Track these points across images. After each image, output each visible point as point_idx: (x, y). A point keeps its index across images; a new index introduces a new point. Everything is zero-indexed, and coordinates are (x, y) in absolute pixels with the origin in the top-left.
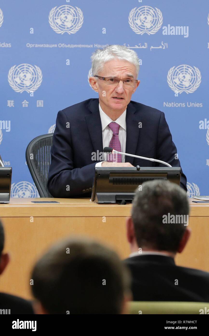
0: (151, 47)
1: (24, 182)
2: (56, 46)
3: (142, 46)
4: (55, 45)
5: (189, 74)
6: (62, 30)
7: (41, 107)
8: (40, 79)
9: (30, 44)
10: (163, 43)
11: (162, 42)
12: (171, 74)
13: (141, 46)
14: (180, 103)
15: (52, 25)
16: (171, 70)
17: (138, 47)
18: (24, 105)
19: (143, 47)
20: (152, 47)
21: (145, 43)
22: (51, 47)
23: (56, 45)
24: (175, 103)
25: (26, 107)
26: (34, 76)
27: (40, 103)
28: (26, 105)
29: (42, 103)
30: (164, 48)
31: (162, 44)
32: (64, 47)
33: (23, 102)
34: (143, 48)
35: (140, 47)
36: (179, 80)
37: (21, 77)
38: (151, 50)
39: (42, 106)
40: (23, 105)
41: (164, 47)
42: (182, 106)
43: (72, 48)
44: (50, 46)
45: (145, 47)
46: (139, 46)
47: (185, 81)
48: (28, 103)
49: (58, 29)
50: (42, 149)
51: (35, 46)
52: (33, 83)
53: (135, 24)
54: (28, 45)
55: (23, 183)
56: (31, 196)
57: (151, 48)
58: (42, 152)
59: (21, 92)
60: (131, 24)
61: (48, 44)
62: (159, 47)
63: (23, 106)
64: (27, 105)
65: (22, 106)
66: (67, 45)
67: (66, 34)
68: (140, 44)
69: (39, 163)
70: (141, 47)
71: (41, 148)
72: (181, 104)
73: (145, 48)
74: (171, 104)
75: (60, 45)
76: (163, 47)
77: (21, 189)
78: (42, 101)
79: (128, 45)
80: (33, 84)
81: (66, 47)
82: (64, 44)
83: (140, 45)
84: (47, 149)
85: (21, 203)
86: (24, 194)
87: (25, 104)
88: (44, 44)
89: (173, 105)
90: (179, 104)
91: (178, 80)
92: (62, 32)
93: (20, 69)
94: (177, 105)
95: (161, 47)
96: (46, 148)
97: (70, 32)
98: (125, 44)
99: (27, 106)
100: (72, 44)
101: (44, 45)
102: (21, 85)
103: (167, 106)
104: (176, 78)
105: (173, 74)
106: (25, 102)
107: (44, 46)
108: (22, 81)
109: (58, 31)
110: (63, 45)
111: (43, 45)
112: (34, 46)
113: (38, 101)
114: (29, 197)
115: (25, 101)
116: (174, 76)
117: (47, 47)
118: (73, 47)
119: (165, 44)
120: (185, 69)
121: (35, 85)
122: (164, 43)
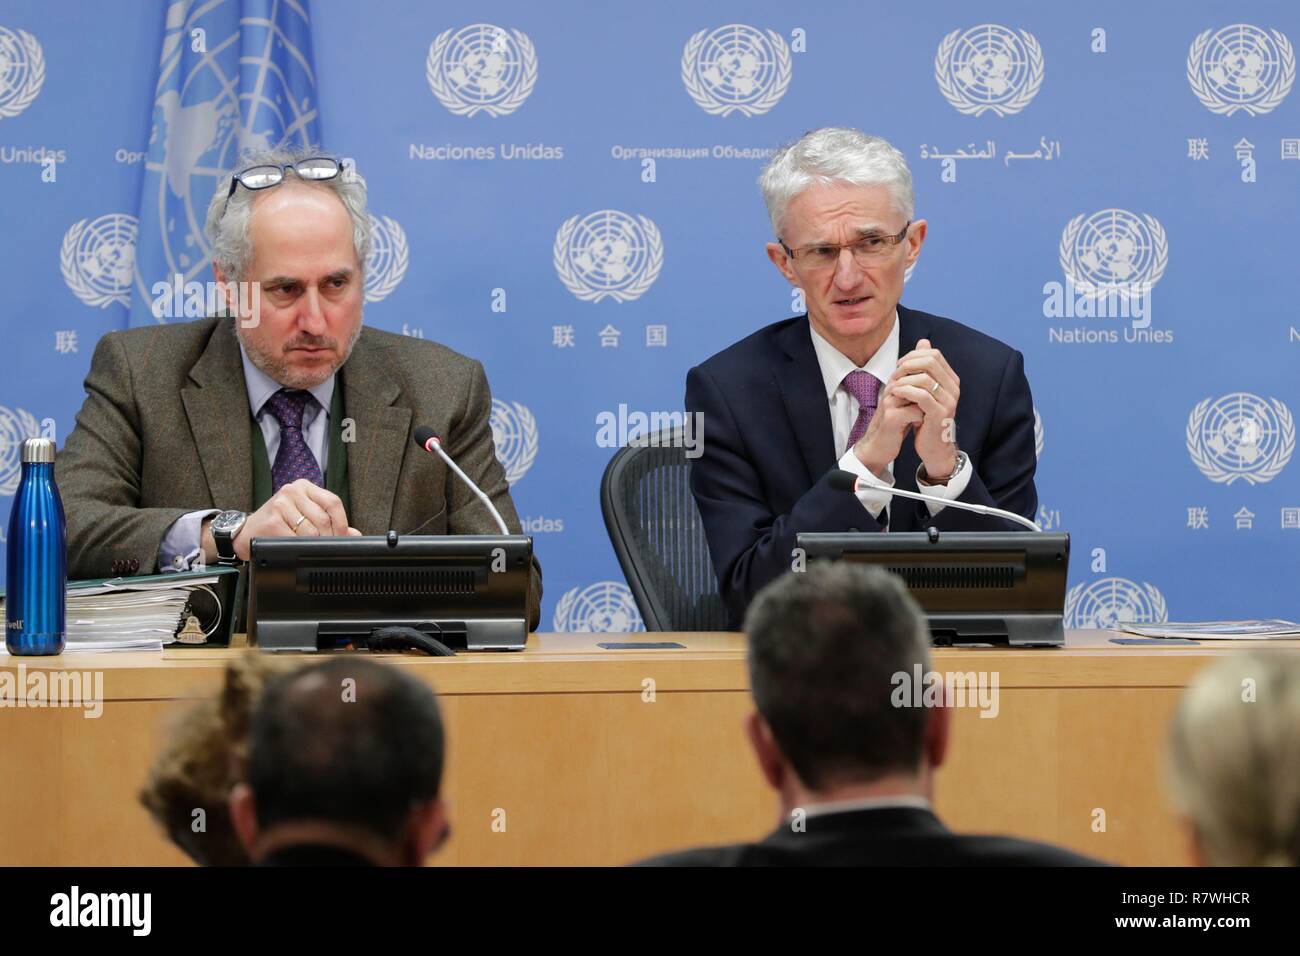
0: (1006, 154)
1: (608, 584)
2: (705, 153)
3: (977, 153)
4: (703, 150)
5: (1129, 237)
6: (725, 104)
7: (661, 347)
8: (657, 257)
9: (624, 148)
10: (1045, 142)
11: (1043, 139)
12: (1071, 239)
13: (974, 151)
14: (1102, 330)
15: (692, 87)
16: (1073, 227)
17: (965, 155)
18: (607, 341)
19: (982, 155)
20: (1011, 155)
21: (989, 143)
22: (689, 157)
23: (707, 150)
24: (1087, 331)
25: (612, 347)
26: (638, 249)
27: (656, 335)
28: (612, 341)
29: (662, 333)
30: (1048, 158)
31: (1043, 145)
32: (731, 155)
33: (601, 330)
34: (980, 159)
35: (971, 153)
36: (1099, 258)
37: (594, 253)
38: (1007, 163)
39: (664, 344)
40: (604, 339)
41: (1050, 153)
42: (1107, 340)
43: (755, 159)
44: (686, 153)
45: (987, 153)
46: (969, 152)
47: (1116, 261)
48: (618, 333)
49: (712, 100)
50: (652, 476)
51: (638, 153)
52: (635, 270)
53: (956, 81)
54: (617, 152)
55: (604, 588)
56: (629, 627)
57: (1008, 157)
58: (652, 485)
59: (596, 301)
60: (945, 81)
61: (682, 148)
62: (1033, 153)
63: (604, 344)
64: (615, 339)
65: (600, 343)
66: (741, 150)
67: (737, 114)
68: (973, 145)
69: (642, 523)
70: (974, 156)
71: (649, 474)
72: (1106, 333)
73: (989, 156)
74: (1071, 333)
75: (719, 152)
76: (1044, 152)
77: (598, 606)
78: (664, 328)
79: (935, 149)
80: (634, 276)
81: (736, 156)
82: (730, 146)
83: (972, 148)
84: (667, 475)
85: (560, 651)
86: (608, 620)
87: (610, 336)
88: (666, 148)
89: (1080, 337)
90: (1097, 332)
91: (1095, 256)
92: (724, 111)
93: (593, 229)
94: (1092, 337)
95: (1038, 155)
96: (664, 474)
97: (749, 111)
98: (925, 145)
99: (615, 344)
100: (757, 147)
101: (668, 150)
102: (597, 279)
103: (1060, 339)
104: (1088, 251)
105: (1078, 240)
106: (609, 331)
107: (667, 153)
108: (599, 266)
109: (713, 107)
110: (726, 151)
111: (663, 151)
112: (634, 155)
113: (649, 328)
114: (625, 630)
115: (609, 327)
116: (1081, 244)
117: (675, 156)
118: (758, 156)
119: (1052, 144)
120: (1118, 222)
121: (639, 276)
122: (1047, 142)
